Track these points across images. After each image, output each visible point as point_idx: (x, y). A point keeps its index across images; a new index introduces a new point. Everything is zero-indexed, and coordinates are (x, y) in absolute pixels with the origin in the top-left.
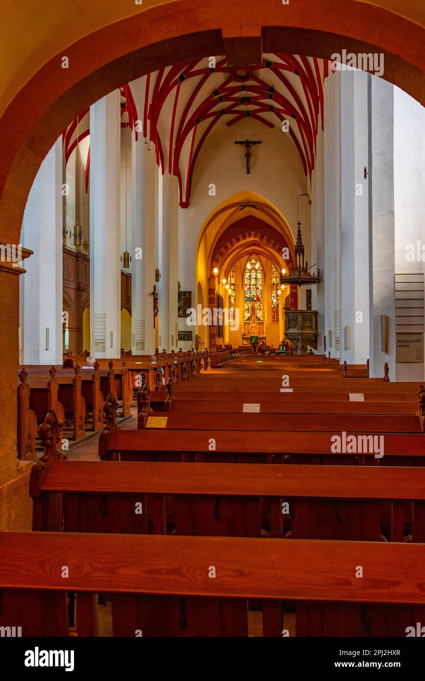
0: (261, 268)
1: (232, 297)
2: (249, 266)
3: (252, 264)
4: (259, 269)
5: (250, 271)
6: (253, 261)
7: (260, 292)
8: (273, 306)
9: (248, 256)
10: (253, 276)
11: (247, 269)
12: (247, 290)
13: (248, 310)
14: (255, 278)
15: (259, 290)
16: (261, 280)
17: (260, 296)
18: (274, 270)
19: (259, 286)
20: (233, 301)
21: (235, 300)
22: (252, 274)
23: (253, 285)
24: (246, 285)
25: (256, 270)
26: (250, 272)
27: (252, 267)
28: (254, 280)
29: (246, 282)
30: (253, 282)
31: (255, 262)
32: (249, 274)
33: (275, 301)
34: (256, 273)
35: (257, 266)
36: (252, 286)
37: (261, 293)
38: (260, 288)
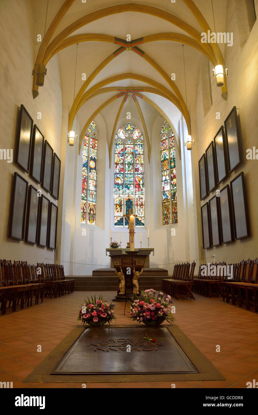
0: (142, 138)
1: (90, 181)
2: (121, 134)
3: (127, 131)
4: (140, 139)
5: (124, 142)
6: (129, 127)
7: (141, 176)
8: (164, 197)
9: (122, 98)
10: (129, 150)
11: (119, 138)
12: (118, 171)
13: (120, 206)
14: (132, 153)
15: (140, 172)
16: (142, 156)
17: (141, 182)
18: (164, 138)
19: (139, 166)
20: (92, 188)
21: (96, 186)
22: (126, 146)
23: (129, 164)
24: (117, 164)
25: (134, 143)
26: (124, 144)
27: (127, 136)
28: (131, 156)
29: (117, 159)
30: (129, 159)
31: (132, 129)
32: (121, 147)
33: (167, 188)
34: (135, 145)
35: (136, 134)
36: (127, 166)
37: (142, 178)
38: (141, 169)
